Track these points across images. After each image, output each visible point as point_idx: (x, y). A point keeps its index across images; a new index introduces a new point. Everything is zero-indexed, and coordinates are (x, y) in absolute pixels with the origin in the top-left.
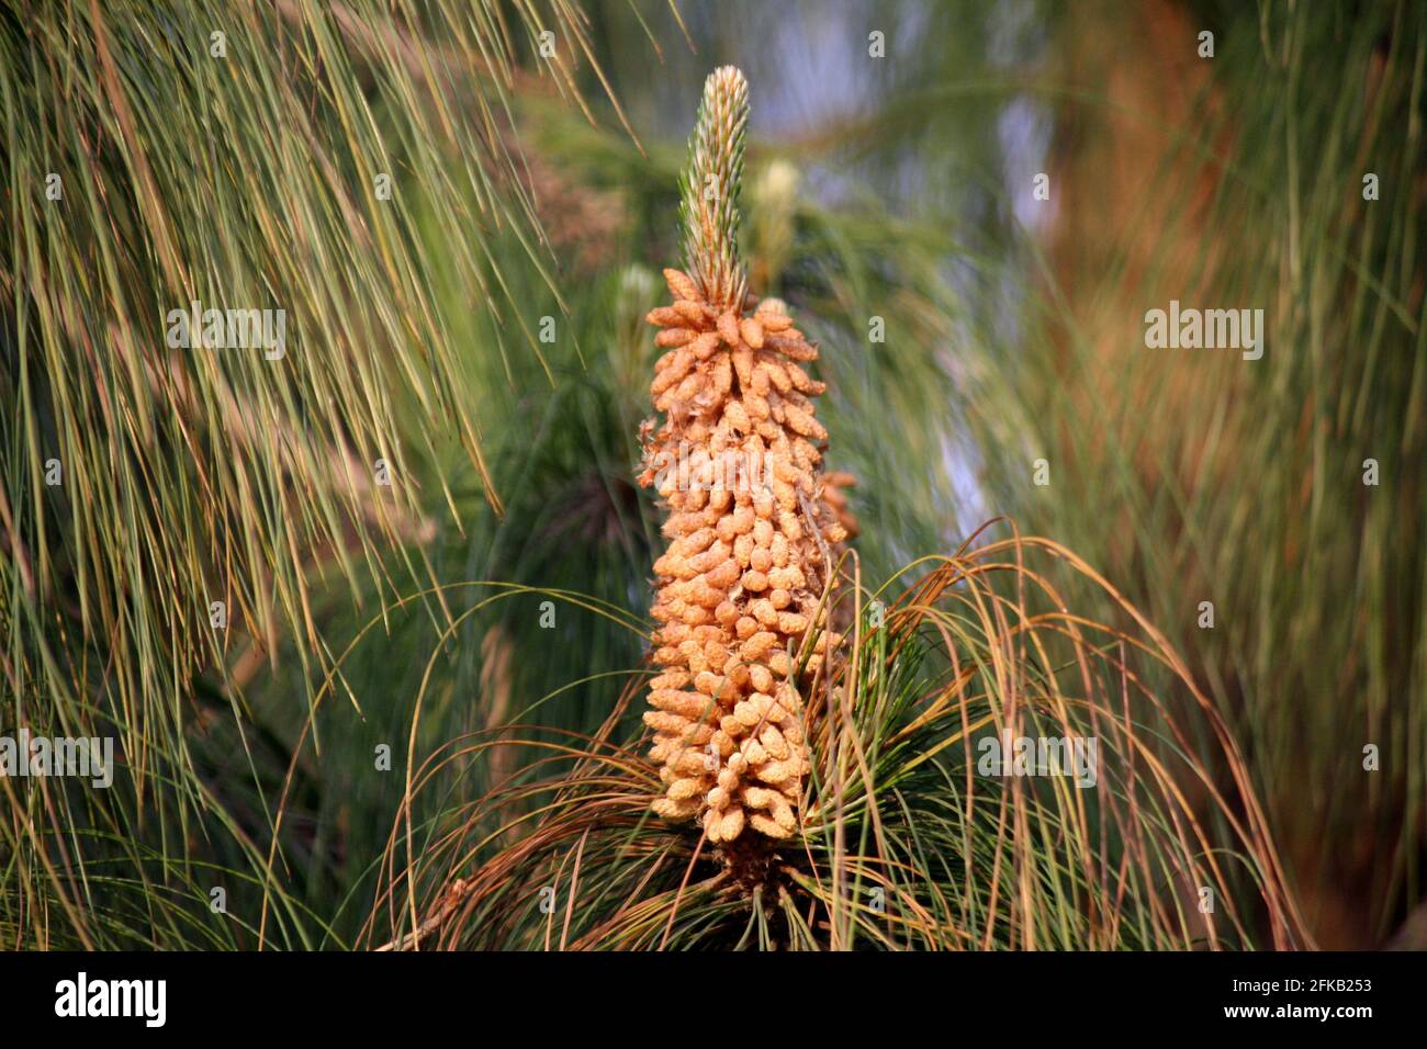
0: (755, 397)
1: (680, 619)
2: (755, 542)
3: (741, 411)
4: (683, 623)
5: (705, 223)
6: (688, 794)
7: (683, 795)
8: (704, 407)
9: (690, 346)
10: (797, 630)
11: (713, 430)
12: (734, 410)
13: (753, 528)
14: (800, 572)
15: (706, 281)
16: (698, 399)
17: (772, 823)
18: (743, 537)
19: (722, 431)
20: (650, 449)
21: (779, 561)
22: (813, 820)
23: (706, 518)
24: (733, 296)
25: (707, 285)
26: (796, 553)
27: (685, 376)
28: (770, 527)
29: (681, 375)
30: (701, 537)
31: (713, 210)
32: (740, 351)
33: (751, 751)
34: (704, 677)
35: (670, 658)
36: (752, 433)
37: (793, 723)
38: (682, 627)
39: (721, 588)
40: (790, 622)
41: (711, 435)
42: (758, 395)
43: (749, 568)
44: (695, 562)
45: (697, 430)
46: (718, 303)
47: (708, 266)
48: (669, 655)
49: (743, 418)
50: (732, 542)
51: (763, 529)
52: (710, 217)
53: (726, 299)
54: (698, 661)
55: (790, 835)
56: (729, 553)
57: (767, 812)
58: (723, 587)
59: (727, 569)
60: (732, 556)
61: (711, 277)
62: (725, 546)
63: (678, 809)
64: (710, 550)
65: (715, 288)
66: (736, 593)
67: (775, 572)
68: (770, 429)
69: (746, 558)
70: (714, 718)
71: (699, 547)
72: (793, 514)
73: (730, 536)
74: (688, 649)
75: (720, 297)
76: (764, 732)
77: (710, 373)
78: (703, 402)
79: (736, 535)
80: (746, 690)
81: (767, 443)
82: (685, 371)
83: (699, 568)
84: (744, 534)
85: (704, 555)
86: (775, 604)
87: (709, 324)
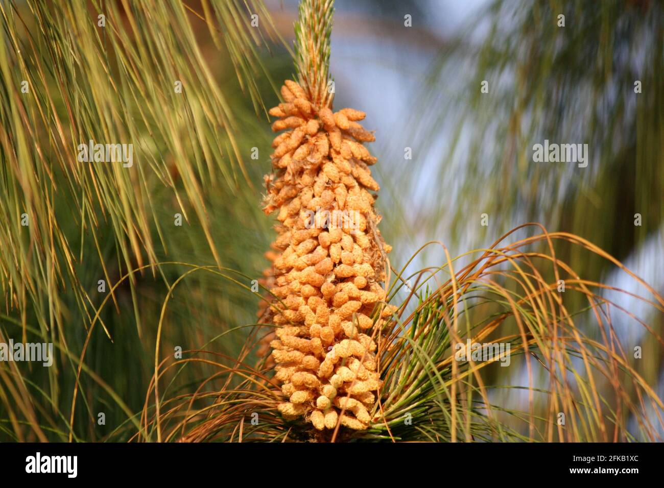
0: (342, 159)
1: (297, 293)
2: (342, 249)
3: (334, 168)
4: (299, 296)
5: (311, 53)
6: (302, 400)
7: (300, 400)
8: (312, 164)
9: (302, 128)
10: (372, 301)
11: (316, 179)
12: (329, 167)
13: (341, 239)
14: (371, 268)
15: (310, 88)
16: (309, 158)
17: (354, 420)
18: (336, 245)
19: (322, 179)
20: (271, 191)
21: (359, 260)
22: (379, 419)
23: (312, 233)
24: (327, 99)
25: (312, 91)
26: (367, 256)
27: (298, 147)
28: (351, 239)
29: (296, 145)
30: (309, 244)
31: (316, 46)
32: (333, 131)
33: (344, 373)
34: (314, 328)
35: (290, 317)
36: (339, 183)
37: (370, 358)
38: (298, 298)
39: (323, 275)
40: (367, 296)
41: (315, 182)
42: (345, 159)
43: (340, 263)
44: (304, 259)
45: (306, 178)
46: (317, 103)
47: (312, 79)
48: (290, 315)
49: (335, 172)
50: (328, 248)
51: (347, 240)
52: (314, 49)
53: (322, 101)
54: (310, 318)
55: (366, 427)
56: (326, 254)
57: (351, 413)
58: (324, 274)
59: (327, 263)
60: (329, 256)
61: (315, 87)
62: (323, 249)
63: (294, 410)
64: (315, 251)
65: (316, 93)
66: (333, 278)
67: (357, 267)
68: (351, 181)
69: (338, 257)
70: (320, 354)
71: (307, 250)
72: (364, 233)
73: (328, 243)
74: (305, 310)
75: (319, 99)
76: (352, 363)
77: (317, 143)
78: (312, 161)
79: (331, 243)
80: (340, 336)
81: (348, 188)
82: (299, 143)
83: (308, 263)
84: (336, 243)
85: (310, 255)
86: (358, 286)
87: (314, 115)
